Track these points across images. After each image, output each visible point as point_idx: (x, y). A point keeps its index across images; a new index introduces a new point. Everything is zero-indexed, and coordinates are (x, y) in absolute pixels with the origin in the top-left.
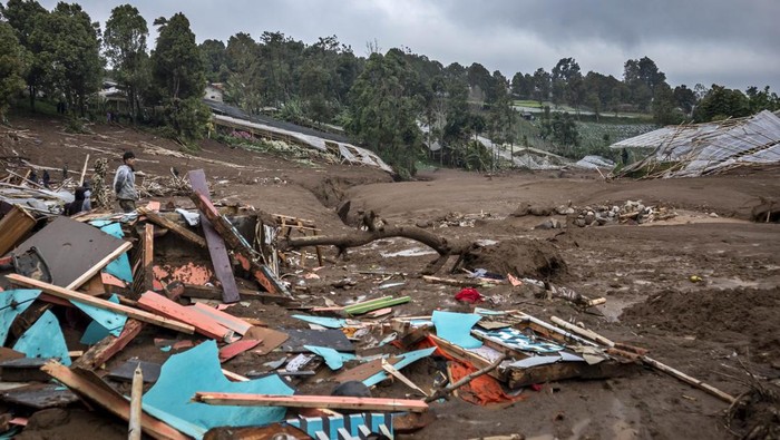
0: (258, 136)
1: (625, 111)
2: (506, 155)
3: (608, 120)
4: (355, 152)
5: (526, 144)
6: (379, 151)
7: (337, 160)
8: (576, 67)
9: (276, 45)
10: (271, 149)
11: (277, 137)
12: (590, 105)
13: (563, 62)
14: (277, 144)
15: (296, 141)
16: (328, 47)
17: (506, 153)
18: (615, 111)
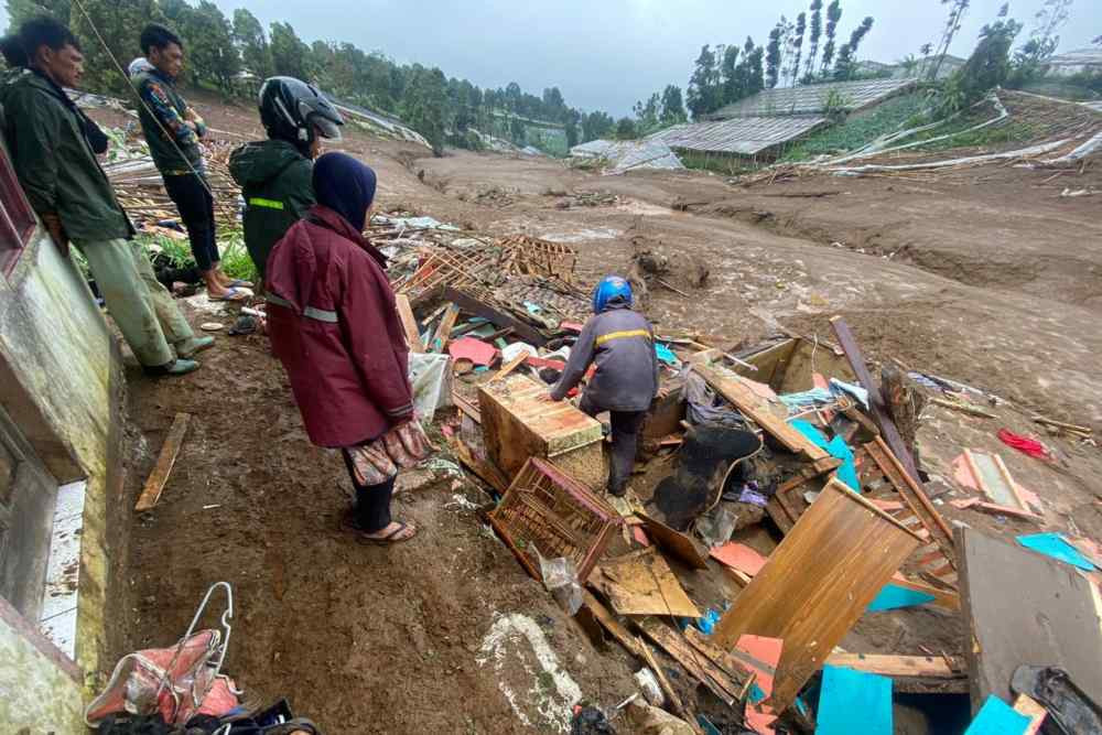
0: (352, 118)
1: (544, 120)
2: (488, 142)
3: (537, 125)
4: (410, 134)
5: (498, 137)
6: (423, 134)
7: (400, 138)
8: (518, 89)
9: (351, 54)
10: (360, 128)
11: (363, 119)
12: (528, 116)
13: (511, 84)
14: (364, 125)
15: (374, 123)
16: (379, 57)
17: (488, 139)
18: (540, 119)
